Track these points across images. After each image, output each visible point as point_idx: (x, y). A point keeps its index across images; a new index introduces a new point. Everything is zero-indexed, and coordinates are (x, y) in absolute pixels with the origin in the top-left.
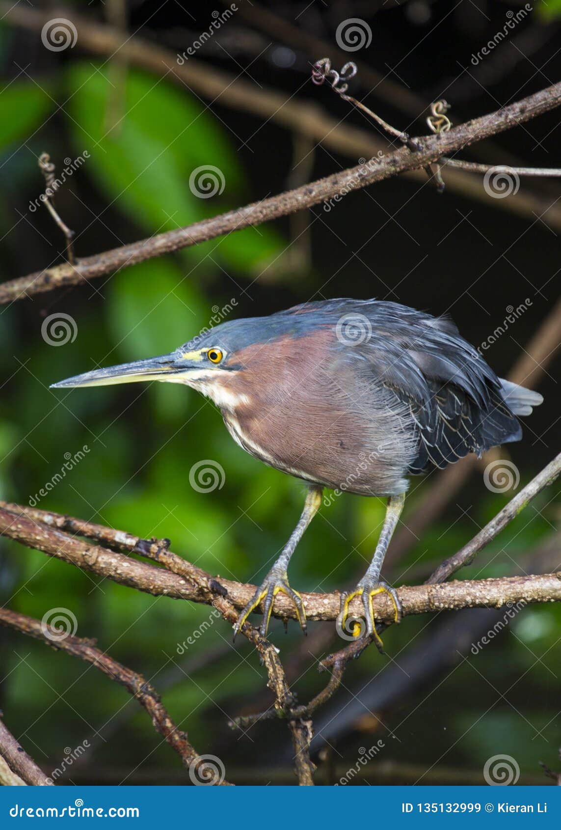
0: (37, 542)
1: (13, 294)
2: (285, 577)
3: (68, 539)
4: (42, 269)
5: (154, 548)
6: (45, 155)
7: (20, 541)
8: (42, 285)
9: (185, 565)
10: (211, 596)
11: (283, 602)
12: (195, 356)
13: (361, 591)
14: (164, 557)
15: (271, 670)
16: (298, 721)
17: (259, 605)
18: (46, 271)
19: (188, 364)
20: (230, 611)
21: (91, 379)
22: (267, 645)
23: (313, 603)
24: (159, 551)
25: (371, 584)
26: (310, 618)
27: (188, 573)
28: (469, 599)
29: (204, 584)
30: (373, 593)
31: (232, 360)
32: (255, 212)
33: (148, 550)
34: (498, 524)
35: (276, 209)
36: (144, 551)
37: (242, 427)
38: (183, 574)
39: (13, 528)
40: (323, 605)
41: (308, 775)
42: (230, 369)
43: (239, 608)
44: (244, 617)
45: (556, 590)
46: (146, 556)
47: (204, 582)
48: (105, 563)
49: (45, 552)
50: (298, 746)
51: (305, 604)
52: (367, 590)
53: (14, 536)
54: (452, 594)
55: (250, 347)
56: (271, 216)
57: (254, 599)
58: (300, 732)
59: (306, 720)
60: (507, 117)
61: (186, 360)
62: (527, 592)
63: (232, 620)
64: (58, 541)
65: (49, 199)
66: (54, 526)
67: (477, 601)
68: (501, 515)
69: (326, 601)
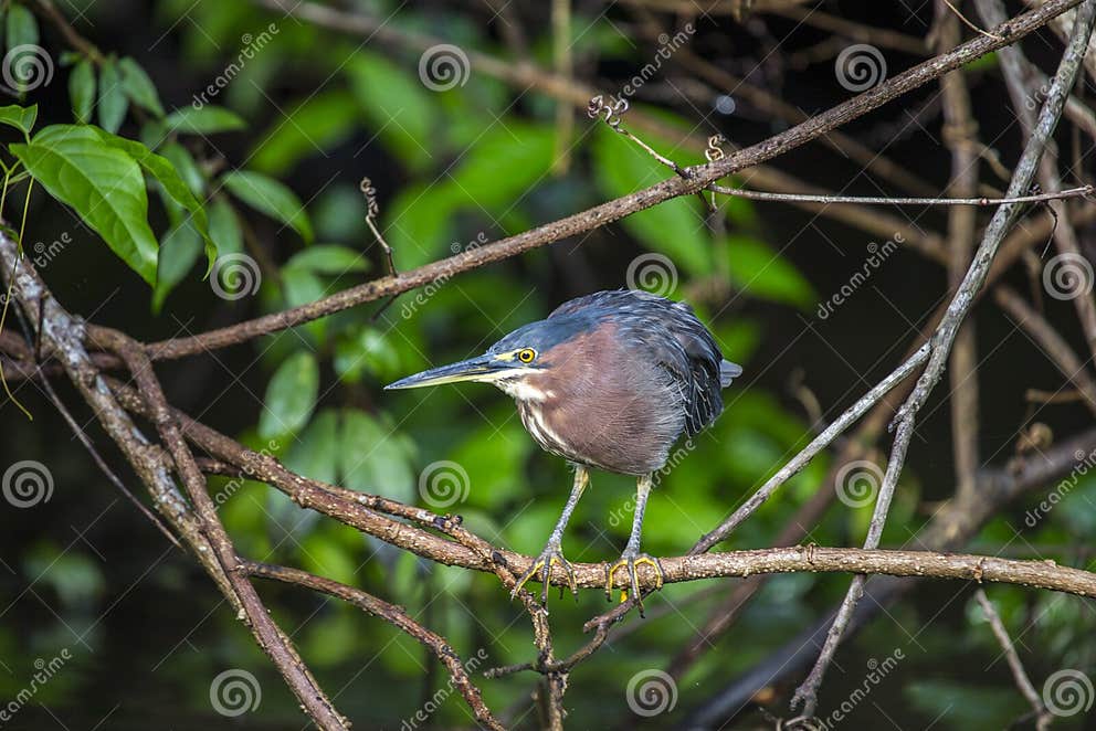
0: (349, 519)
1: (343, 303)
2: (560, 549)
3: (374, 516)
4: (368, 282)
5: (448, 524)
6: (366, 180)
7: (336, 517)
8: (367, 296)
9: (473, 539)
10: (494, 566)
11: (558, 571)
12: (508, 357)
13: (625, 562)
14: (455, 532)
15: (538, 630)
16: (555, 673)
17: (536, 574)
18: (372, 283)
19: (501, 364)
20: (510, 579)
21: (419, 381)
22: (537, 608)
23: (583, 572)
24: (452, 526)
25: (634, 555)
26: (579, 586)
27: (475, 546)
28: (718, 569)
29: (487, 555)
30: (636, 563)
31: (542, 360)
32: (550, 232)
33: (443, 526)
34: (752, 505)
35: (567, 229)
36: (440, 527)
37: (544, 418)
38: (471, 547)
39: (330, 506)
40: (592, 574)
41: (558, 720)
42: (538, 367)
43: (517, 577)
44: (520, 584)
45: (795, 562)
46: (442, 531)
47: (487, 553)
48: (405, 537)
49: (356, 527)
50: (552, 696)
51: (576, 572)
52: (631, 560)
53: (330, 513)
54: (704, 565)
55: (556, 347)
56: (563, 235)
57: (531, 569)
58: (555, 682)
59: (563, 673)
60: (766, 148)
61: (500, 361)
62: (770, 563)
63: (511, 586)
64: (366, 518)
65: (371, 218)
66: (366, 506)
67: (726, 571)
68: (755, 496)
69: (594, 570)
